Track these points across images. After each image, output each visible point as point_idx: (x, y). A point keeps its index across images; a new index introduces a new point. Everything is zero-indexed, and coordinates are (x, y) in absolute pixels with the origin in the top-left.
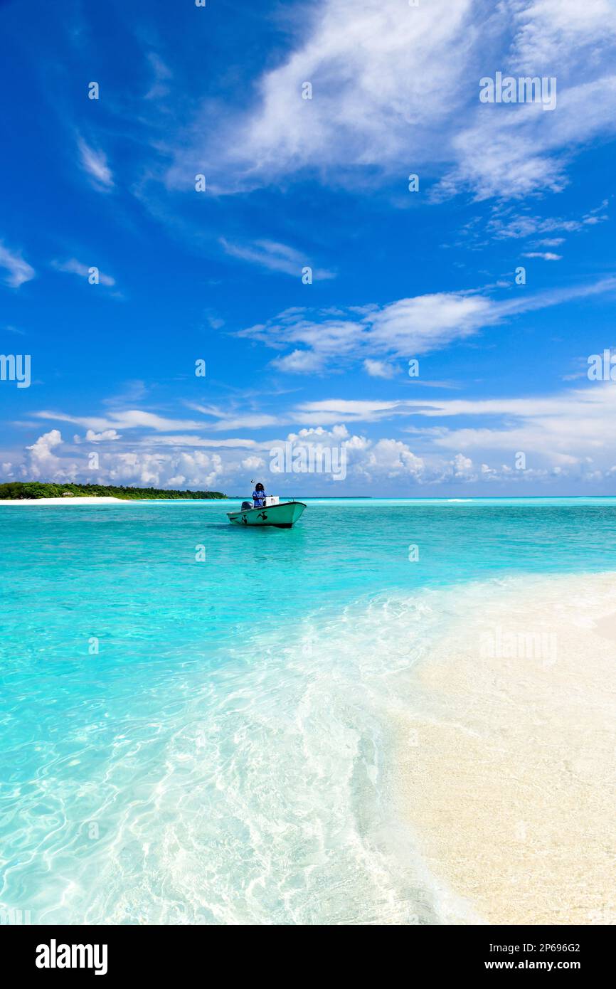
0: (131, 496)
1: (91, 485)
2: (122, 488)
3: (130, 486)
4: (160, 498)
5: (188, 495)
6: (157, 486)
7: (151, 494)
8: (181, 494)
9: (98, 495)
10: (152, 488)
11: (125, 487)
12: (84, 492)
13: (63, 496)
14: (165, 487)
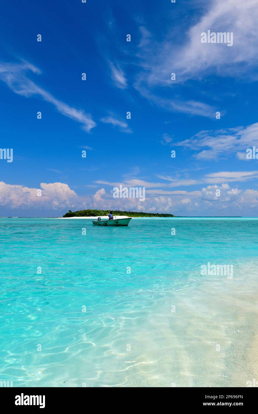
0: (133, 215)
1: (117, 211)
2: (129, 212)
3: (133, 211)
4: (145, 216)
5: (157, 215)
6: (144, 212)
7: (142, 215)
8: (154, 215)
9: (120, 215)
10: (142, 212)
11: (131, 212)
12: (114, 214)
13: (106, 215)
14: (147, 212)
